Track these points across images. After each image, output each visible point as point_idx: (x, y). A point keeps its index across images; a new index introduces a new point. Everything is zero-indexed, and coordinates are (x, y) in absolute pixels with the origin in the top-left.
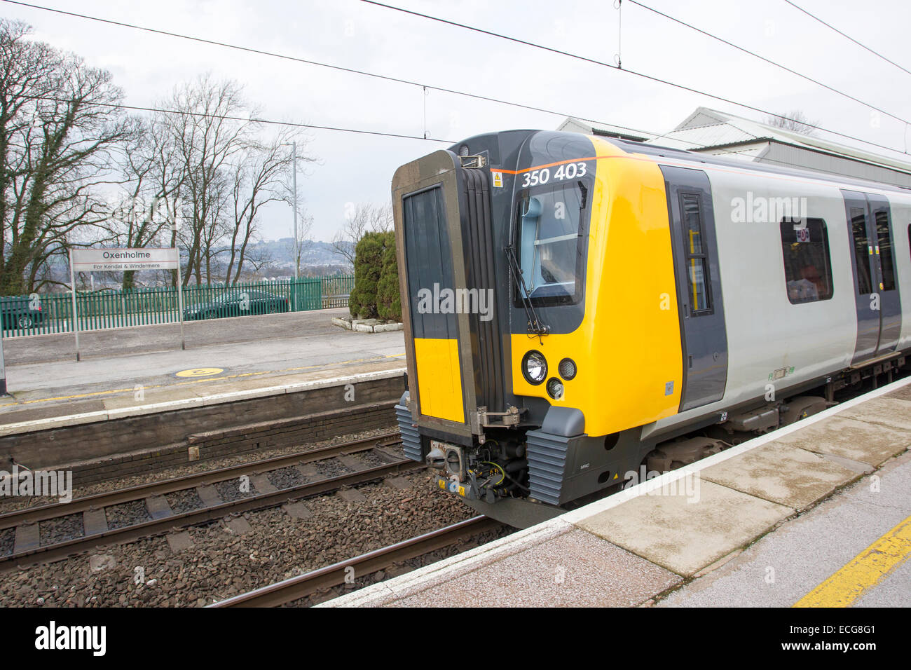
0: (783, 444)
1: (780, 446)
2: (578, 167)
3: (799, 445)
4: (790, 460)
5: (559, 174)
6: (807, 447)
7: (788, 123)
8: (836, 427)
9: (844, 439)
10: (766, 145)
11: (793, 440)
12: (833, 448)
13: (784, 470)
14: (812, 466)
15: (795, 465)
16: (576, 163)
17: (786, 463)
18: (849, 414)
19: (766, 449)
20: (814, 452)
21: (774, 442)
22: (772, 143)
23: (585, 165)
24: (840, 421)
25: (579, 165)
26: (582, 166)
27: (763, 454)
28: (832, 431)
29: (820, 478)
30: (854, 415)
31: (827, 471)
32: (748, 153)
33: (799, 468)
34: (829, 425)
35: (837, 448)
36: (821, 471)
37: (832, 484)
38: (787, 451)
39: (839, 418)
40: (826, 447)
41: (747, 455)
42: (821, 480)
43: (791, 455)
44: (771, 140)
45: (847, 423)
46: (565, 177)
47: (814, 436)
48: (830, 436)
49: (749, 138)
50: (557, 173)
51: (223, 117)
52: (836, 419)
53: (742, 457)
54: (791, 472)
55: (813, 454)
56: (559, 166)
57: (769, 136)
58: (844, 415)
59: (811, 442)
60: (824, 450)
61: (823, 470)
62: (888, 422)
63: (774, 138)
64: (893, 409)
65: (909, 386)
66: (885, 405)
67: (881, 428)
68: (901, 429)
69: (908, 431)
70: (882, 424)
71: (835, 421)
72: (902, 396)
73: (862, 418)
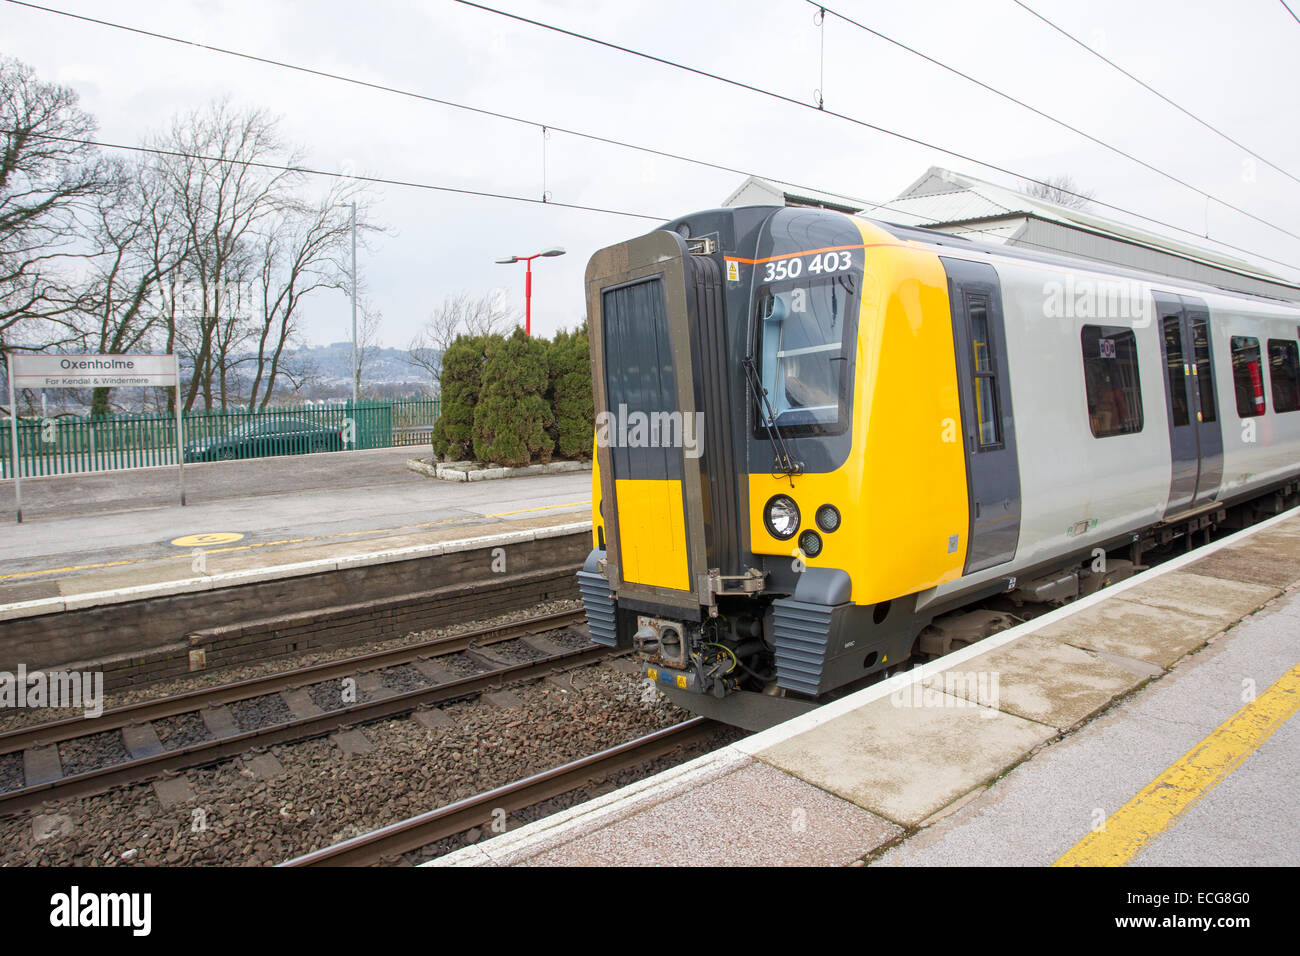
0: (1042, 638)
1: (1038, 641)
2: (841, 258)
3: (1064, 640)
4: (1051, 661)
5: (815, 265)
6: (1076, 642)
7: (1052, 193)
8: (1114, 614)
9: (1124, 630)
10: (1022, 222)
11: (1056, 632)
12: (1108, 642)
13: (1043, 675)
14: (1080, 668)
15: (1058, 667)
16: (838, 252)
17: (1047, 664)
18: (1131, 596)
19: (1019, 646)
20: (1084, 649)
21: (1031, 636)
22: (1031, 220)
23: (849, 255)
24: (1119, 605)
25: (841, 254)
26: (845, 256)
27: (1015, 653)
28: (1107, 619)
29: (1092, 684)
30: (1138, 598)
31: (1101, 675)
32: (998, 232)
33: (1063, 672)
34: (1105, 611)
35: (1115, 642)
36: (1093, 675)
37: (1108, 692)
38: (1048, 647)
39: (1118, 602)
40: (1100, 642)
41: (993, 655)
42: (1093, 688)
43: (1053, 653)
44: (1029, 216)
45: (1128, 609)
46: (823, 271)
47: (1085, 627)
48: (1105, 626)
49: (999, 212)
50: (813, 264)
51: (248, 164)
52: (1115, 603)
53: (986, 657)
54: (1053, 678)
55: (1083, 652)
56: (815, 256)
57: (1027, 209)
58: (1126, 598)
59: (1081, 635)
60: (1097, 646)
61: (1096, 674)
62: (1182, 606)
63: (1034, 213)
64: (1190, 589)
65: (1212, 556)
66: (1179, 583)
67: (1173, 614)
68: (1200, 616)
69: (1209, 618)
70: (1175, 610)
71: (1113, 605)
72: (1201, 570)
73: (1149, 601)
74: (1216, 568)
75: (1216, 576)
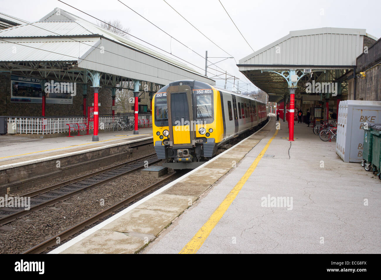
0: (106, 230)
1: (104, 232)
3: (116, 230)
4: (110, 240)
6: (120, 230)
7: (112, 28)
8: (136, 215)
9: (140, 221)
10: (97, 40)
11: (112, 226)
12: (134, 228)
13: (106, 247)
14: (122, 241)
15: (112, 242)
16: (209, 90)
17: (108, 242)
18: (143, 207)
19: (96, 235)
20: (123, 233)
21: (101, 230)
22: (102, 39)
24: (138, 211)
27: (94, 239)
28: (134, 218)
29: (126, 248)
30: (146, 207)
31: (130, 243)
32: (88, 43)
33: (115, 244)
34: (133, 214)
35: (137, 228)
36: (127, 244)
37: (133, 250)
38: (108, 234)
39: (138, 210)
40: (130, 228)
41: (84, 241)
42: (127, 249)
43: (111, 236)
44: (101, 37)
45: (143, 212)
46: (207, 93)
47: (124, 222)
48: (133, 221)
49: (88, 33)
52: (136, 210)
53: (81, 243)
54: (110, 248)
55: (123, 234)
56: (205, 90)
57: (100, 34)
58: (141, 207)
59: (122, 226)
60: (129, 230)
61: (129, 243)
62: (163, 208)
63: (103, 36)
64: (166, 200)
65: (174, 186)
66: (162, 199)
67: (159, 212)
68: (169, 212)
69: (173, 212)
70: (160, 210)
71: (136, 211)
72: (170, 192)
73: (150, 208)
74: (175, 191)
75: (176, 194)
